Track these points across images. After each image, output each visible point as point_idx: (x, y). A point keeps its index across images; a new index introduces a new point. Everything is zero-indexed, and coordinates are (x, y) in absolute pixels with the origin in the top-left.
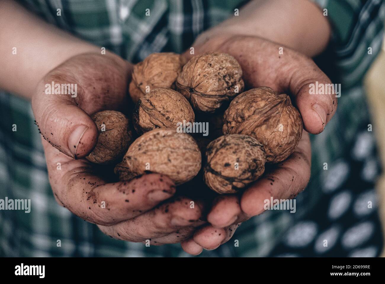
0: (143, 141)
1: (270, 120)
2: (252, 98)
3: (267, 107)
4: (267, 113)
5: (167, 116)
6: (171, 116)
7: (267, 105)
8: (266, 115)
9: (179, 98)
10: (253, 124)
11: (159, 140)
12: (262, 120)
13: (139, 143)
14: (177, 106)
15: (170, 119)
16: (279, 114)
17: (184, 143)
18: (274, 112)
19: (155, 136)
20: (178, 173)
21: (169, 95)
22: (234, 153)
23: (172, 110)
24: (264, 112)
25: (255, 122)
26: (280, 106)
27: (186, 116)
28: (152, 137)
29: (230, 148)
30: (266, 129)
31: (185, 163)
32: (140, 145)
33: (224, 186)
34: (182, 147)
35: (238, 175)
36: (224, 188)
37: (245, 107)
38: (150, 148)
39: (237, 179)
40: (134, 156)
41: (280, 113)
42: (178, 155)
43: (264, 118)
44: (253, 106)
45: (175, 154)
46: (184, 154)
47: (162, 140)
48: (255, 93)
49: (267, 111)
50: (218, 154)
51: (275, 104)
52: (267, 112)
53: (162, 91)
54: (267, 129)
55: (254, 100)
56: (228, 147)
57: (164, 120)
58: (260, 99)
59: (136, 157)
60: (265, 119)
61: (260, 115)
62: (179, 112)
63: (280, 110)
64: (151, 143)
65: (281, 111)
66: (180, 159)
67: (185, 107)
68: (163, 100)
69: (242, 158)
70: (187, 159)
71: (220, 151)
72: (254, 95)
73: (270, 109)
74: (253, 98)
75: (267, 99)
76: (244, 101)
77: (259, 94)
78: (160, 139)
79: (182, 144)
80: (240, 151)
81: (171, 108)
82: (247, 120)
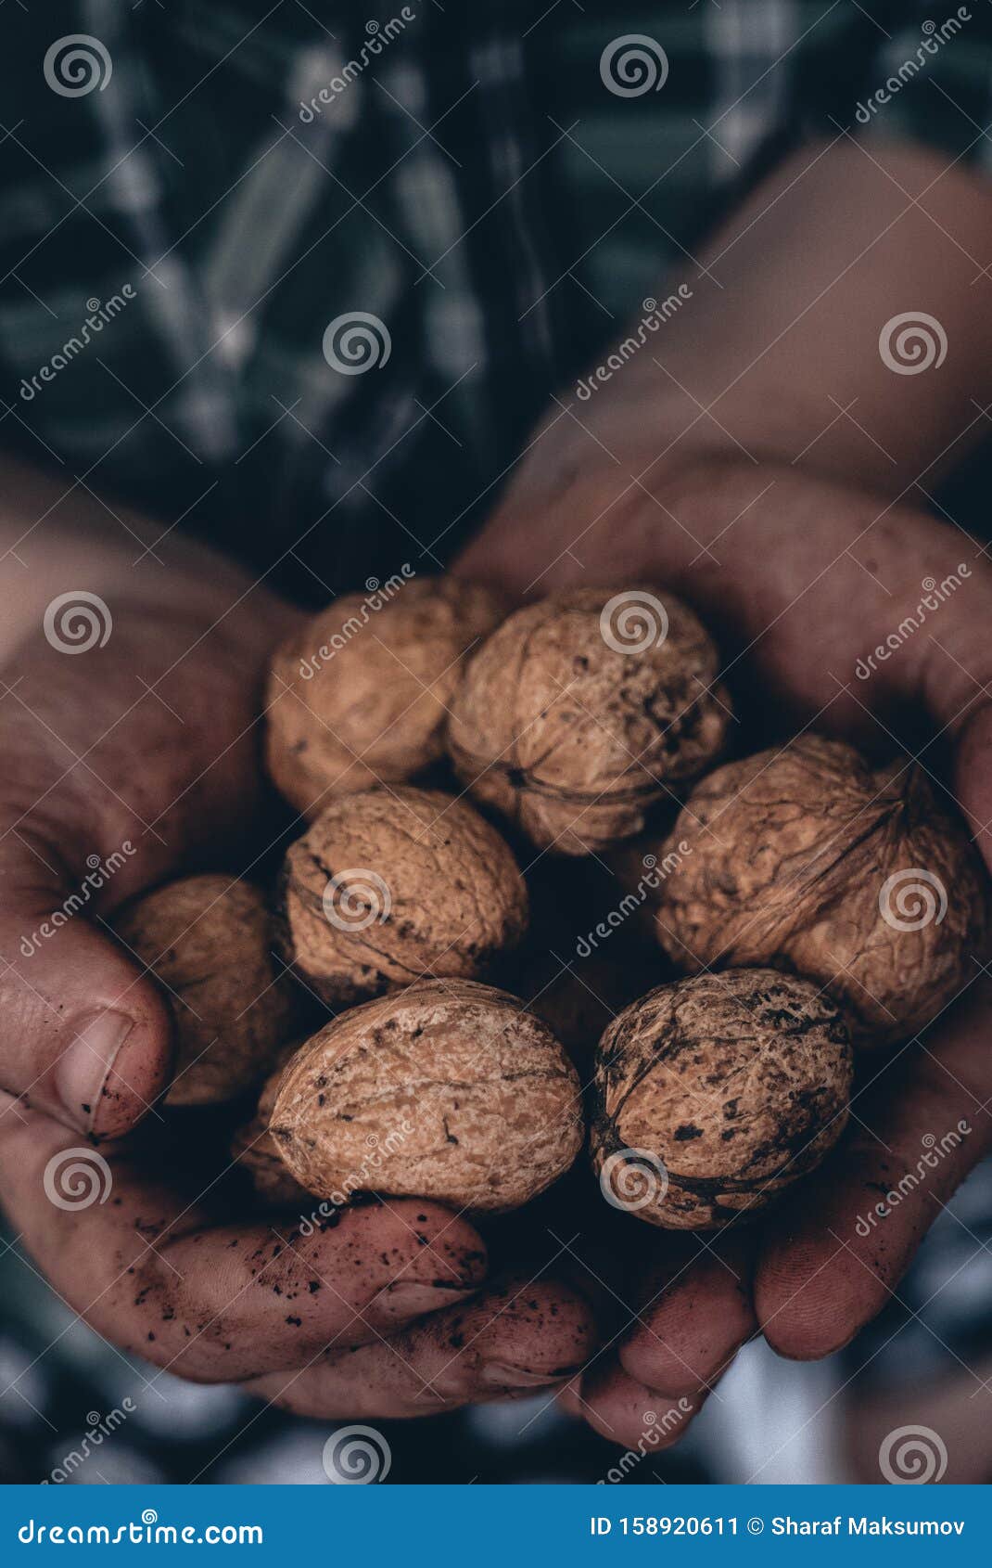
0: (331, 1061)
1: (846, 901)
2: (761, 805)
3: (824, 848)
4: (830, 878)
5: (400, 921)
6: (419, 919)
7: (827, 839)
8: (822, 886)
9: (445, 835)
10: (771, 925)
11: (397, 1052)
12: (812, 905)
13: (315, 1073)
14: (439, 869)
15: (415, 932)
16: (880, 873)
17: (502, 1055)
18: (860, 869)
19: (377, 1037)
20: (494, 1181)
21: (399, 826)
22: (713, 1080)
23: (419, 891)
24: (815, 872)
25: (784, 917)
26: (883, 839)
27: (481, 906)
28: (366, 1043)
29: (697, 1060)
30: (832, 939)
31: (518, 1138)
32: (323, 1081)
33: (680, 1212)
34: (495, 1076)
35: (737, 1166)
36: (682, 1216)
37: (735, 848)
38: (366, 1091)
39: (734, 1181)
40: (303, 1129)
41: (886, 865)
42: (485, 1112)
43: (818, 898)
44: (768, 847)
45: (471, 1110)
46: (509, 1102)
47: (410, 1051)
48: (773, 782)
49: (826, 866)
50: (646, 1087)
51: (859, 832)
52: (827, 871)
53: (370, 810)
54: (834, 940)
55: (771, 815)
56: (685, 1055)
57: (392, 942)
58: (793, 811)
59: (310, 1136)
60: (822, 900)
61: (798, 886)
62: (449, 898)
63: (884, 856)
64: (363, 1069)
65: (887, 857)
66: (496, 1125)
67: (472, 870)
68: (377, 853)
69: (749, 1101)
70: (522, 1123)
71: (654, 1074)
72: (770, 791)
73: (840, 859)
74: (767, 805)
75: (827, 809)
76: (730, 818)
77: (791, 786)
78: (401, 1048)
79: (498, 1058)
80: (739, 1069)
81: (416, 883)
82: (747, 909)
